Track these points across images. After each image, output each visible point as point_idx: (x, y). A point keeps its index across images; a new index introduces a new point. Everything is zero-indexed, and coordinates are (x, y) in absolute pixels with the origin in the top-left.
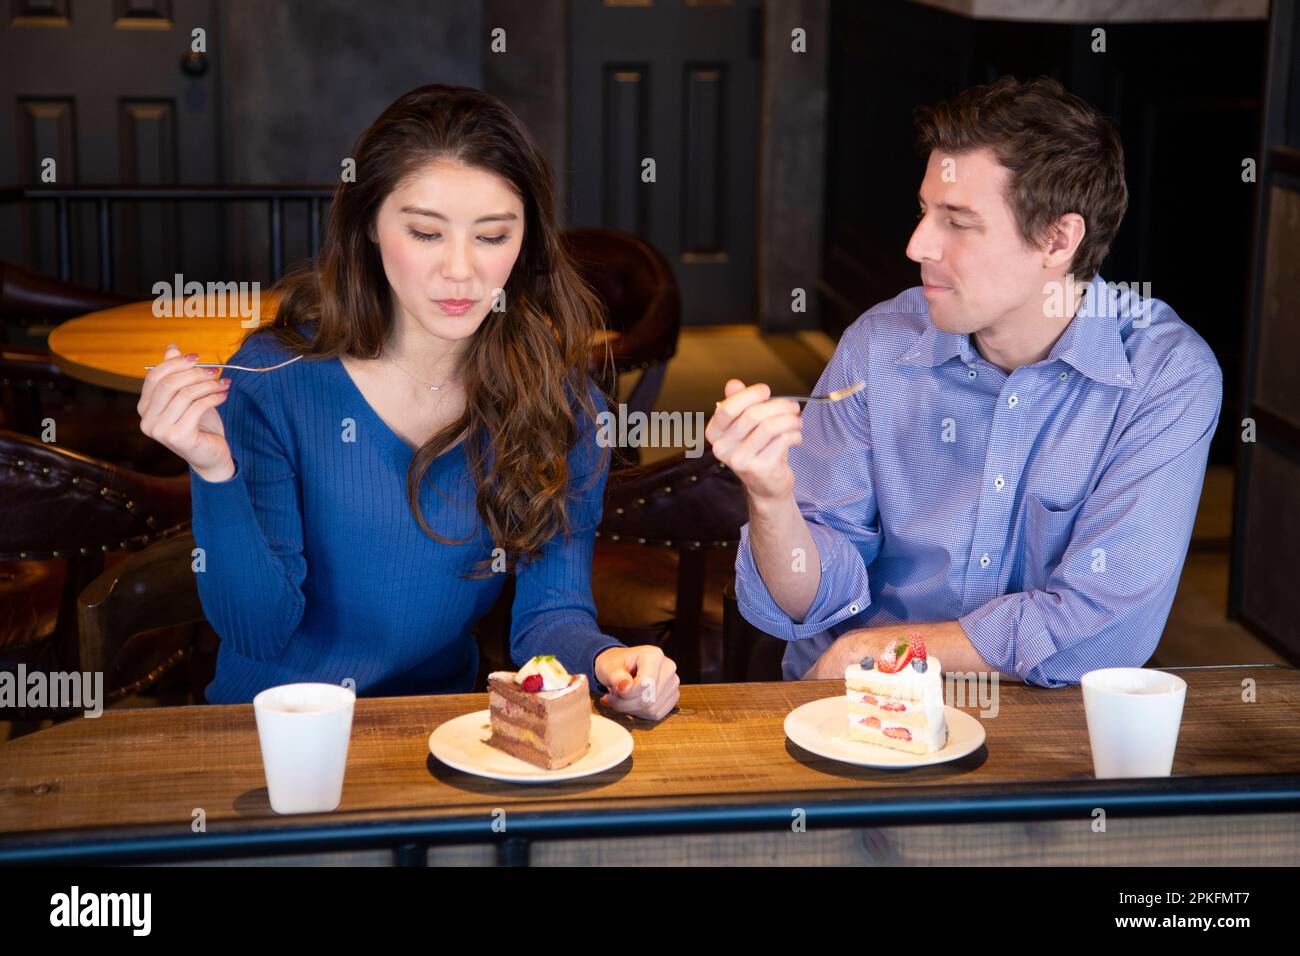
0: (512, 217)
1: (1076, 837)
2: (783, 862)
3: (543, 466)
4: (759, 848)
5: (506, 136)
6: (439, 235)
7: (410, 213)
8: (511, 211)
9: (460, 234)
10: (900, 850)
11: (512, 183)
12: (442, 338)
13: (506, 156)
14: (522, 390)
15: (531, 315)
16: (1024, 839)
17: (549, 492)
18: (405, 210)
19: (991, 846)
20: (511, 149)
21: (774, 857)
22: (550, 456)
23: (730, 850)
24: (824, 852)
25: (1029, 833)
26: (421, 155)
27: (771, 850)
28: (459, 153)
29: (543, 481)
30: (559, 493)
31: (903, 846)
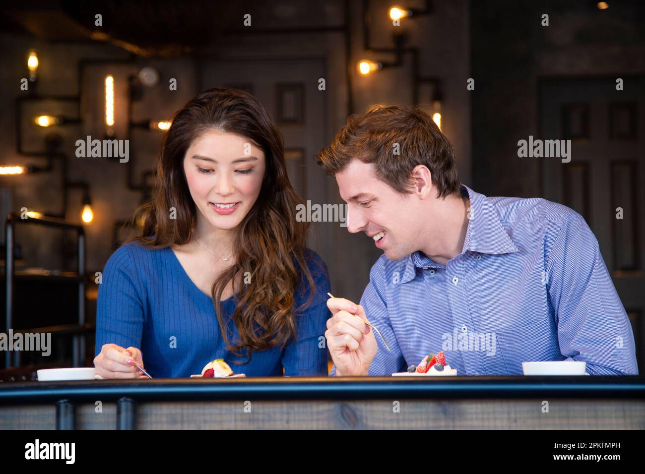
0: (254, 159)
1: (474, 416)
2: (293, 426)
3: (280, 298)
4: (278, 416)
5: (249, 114)
6: (213, 170)
7: (197, 159)
8: (253, 156)
9: (223, 170)
10: (364, 421)
11: (253, 141)
12: (223, 229)
13: (251, 126)
14: (266, 254)
15: (272, 211)
16: (442, 416)
17: (282, 312)
18: (195, 157)
19: (421, 420)
20: (253, 122)
21: (288, 422)
22: (284, 292)
23: (261, 417)
24: (318, 420)
25: (445, 412)
26: (201, 127)
27: (285, 417)
28: (222, 125)
29: (280, 306)
30: (288, 313)
31: (366, 418)
